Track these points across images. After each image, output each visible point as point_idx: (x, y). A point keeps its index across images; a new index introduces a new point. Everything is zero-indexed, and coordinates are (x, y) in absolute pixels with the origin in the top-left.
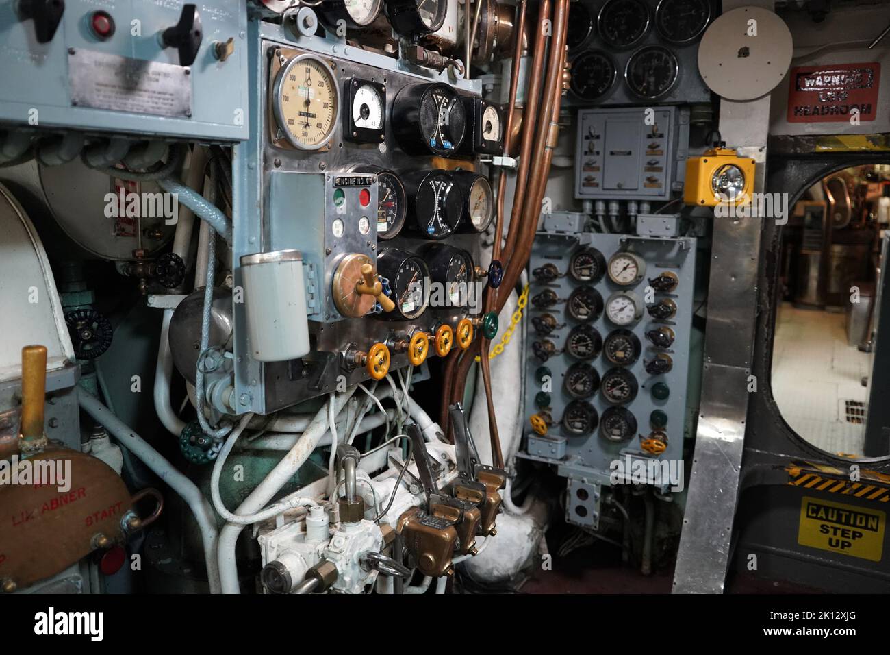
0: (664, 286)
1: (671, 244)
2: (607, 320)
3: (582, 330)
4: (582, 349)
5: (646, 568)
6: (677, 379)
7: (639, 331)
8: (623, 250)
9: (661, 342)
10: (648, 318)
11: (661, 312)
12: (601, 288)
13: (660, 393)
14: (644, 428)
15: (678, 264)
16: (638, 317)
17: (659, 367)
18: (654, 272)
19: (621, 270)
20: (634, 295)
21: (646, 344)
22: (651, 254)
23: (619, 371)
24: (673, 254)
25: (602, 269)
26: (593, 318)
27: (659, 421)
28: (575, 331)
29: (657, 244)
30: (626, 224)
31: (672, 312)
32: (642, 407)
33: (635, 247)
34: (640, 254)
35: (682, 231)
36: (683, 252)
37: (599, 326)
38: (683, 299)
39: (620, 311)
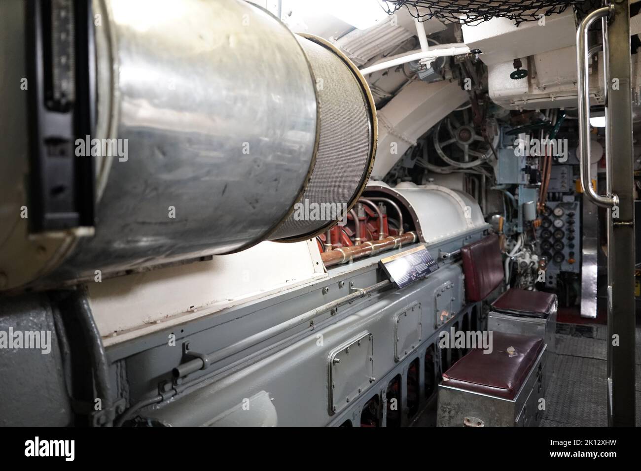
0: (571, 215)
1: (572, 203)
2: (554, 226)
3: (545, 230)
4: (546, 235)
5: (568, 305)
6: (576, 242)
7: (564, 229)
8: (558, 206)
9: (571, 231)
10: (567, 225)
11: (571, 223)
12: (551, 218)
13: (571, 246)
14: (567, 257)
15: (575, 209)
16: (564, 225)
17: (571, 239)
18: (567, 212)
19: (558, 212)
20: (562, 218)
21: (566, 233)
22: (566, 207)
23: (558, 241)
24: (573, 206)
25: (552, 212)
26: (549, 226)
27: (572, 255)
28: (543, 231)
29: (569, 204)
30: (560, 199)
31: (574, 222)
32: (566, 251)
33: (562, 205)
34: (563, 207)
35: (576, 199)
36: (576, 204)
37: (551, 229)
38: (577, 219)
39: (558, 223)
